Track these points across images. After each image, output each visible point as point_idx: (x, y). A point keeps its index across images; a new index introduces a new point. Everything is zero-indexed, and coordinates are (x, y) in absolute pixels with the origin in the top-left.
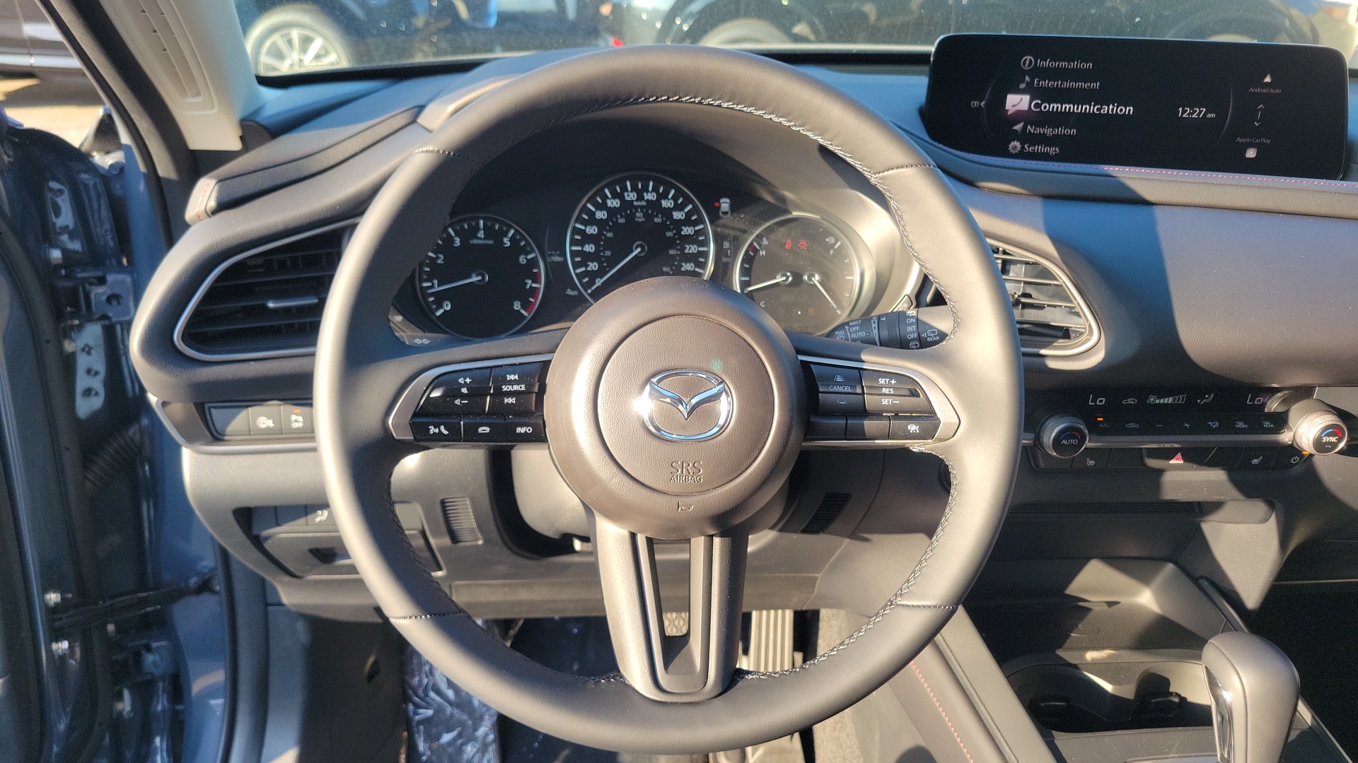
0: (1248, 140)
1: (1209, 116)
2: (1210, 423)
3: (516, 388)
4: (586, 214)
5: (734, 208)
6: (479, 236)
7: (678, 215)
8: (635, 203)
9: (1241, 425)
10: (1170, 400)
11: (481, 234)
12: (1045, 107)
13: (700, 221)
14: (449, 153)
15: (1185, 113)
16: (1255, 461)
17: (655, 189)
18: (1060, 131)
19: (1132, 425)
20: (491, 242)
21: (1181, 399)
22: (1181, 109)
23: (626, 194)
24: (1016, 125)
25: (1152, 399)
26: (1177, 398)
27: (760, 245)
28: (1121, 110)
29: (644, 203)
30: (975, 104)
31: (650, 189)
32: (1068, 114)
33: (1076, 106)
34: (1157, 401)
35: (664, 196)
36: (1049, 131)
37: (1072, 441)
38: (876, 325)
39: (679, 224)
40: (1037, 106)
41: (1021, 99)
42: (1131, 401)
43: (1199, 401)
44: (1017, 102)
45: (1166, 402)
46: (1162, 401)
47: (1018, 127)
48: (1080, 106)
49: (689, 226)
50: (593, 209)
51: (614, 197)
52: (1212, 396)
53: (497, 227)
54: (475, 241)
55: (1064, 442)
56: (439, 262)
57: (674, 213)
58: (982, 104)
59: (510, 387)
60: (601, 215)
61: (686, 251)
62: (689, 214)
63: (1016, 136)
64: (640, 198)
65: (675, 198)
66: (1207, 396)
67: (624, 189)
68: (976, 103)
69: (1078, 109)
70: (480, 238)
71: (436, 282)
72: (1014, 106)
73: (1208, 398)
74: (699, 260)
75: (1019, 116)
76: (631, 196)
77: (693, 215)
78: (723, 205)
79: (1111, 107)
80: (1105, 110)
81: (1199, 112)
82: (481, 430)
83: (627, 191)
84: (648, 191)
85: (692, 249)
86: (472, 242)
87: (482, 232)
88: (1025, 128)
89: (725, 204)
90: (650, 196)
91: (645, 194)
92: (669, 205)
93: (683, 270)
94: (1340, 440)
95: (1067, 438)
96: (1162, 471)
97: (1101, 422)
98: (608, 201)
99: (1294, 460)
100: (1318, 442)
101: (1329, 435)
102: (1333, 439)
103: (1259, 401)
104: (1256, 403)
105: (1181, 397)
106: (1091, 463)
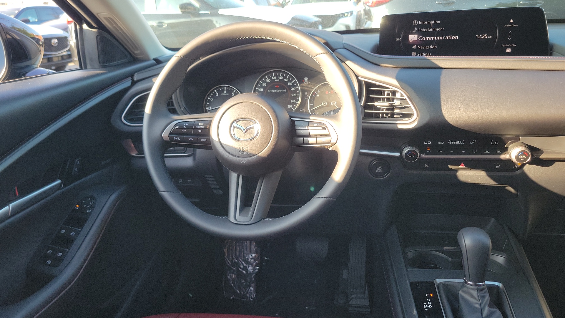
0: (507, 45)
1: (489, 37)
2: (474, 151)
3: (201, 127)
4: (259, 85)
5: (308, 80)
6: (224, 92)
7: (290, 84)
8: (276, 80)
9: (487, 152)
10: (458, 142)
11: (225, 92)
12: (424, 39)
13: (297, 85)
14: (182, 57)
15: (479, 37)
16: (497, 167)
17: (282, 75)
18: (430, 47)
19: (440, 151)
20: (228, 94)
21: (463, 142)
22: (477, 35)
23: (273, 77)
24: (413, 46)
25: (450, 142)
26: (461, 141)
27: (317, 93)
28: (453, 38)
29: (279, 80)
30: (397, 39)
31: (281, 75)
32: (434, 40)
33: (435, 37)
34: (453, 143)
35: (285, 77)
36: (426, 48)
37: (412, 156)
39: (290, 87)
40: (421, 38)
41: (414, 36)
42: (441, 143)
43: (470, 143)
44: (413, 38)
45: (456, 143)
46: (455, 143)
47: (414, 47)
48: (437, 37)
49: (294, 87)
50: (262, 83)
51: (269, 78)
52: (476, 141)
53: (230, 89)
54: (223, 94)
55: (409, 156)
56: (212, 101)
57: (288, 83)
58: (400, 39)
59: (199, 127)
60: (264, 85)
61: (292, 96)
62: (293, 83)
63: (413, 50)
64: (277, 78)
65: (289, 78)
66: (473, 141)
67: (272, 76)
68: (398, 39)
69: (436, 38)
70: (225, 93)
71: (210, 107)
72: (412, 39)
73: (474, 142)
74: (296, 99)
75: (414, 43)
76: (274, 78)
77: (295, 84)
78: (305, 80)
79: (449, 37)
80: (447, 38)
81: (485, 36)
82: (190, 139)
83: (273, 76)
84: (280, 76)
85: (294, 95)
86: (222, 94)
87: (225, 91)
88: (417, 47)
89: (306, 79)
90: (281, 78)
91: (279, 77)
92: (287, 80)
93: (291, 102)
94: (528, 157)
95: (410, 154)
96: (456, 171)
97: (429, 150)
98: (267, 80)
99: (515, 167)
100: (517, 158)
101: (522, 155)
102: (524, 157)
103: (496, 143)
104: (495, 144)
105: (462, 141)
106: (427, 166)
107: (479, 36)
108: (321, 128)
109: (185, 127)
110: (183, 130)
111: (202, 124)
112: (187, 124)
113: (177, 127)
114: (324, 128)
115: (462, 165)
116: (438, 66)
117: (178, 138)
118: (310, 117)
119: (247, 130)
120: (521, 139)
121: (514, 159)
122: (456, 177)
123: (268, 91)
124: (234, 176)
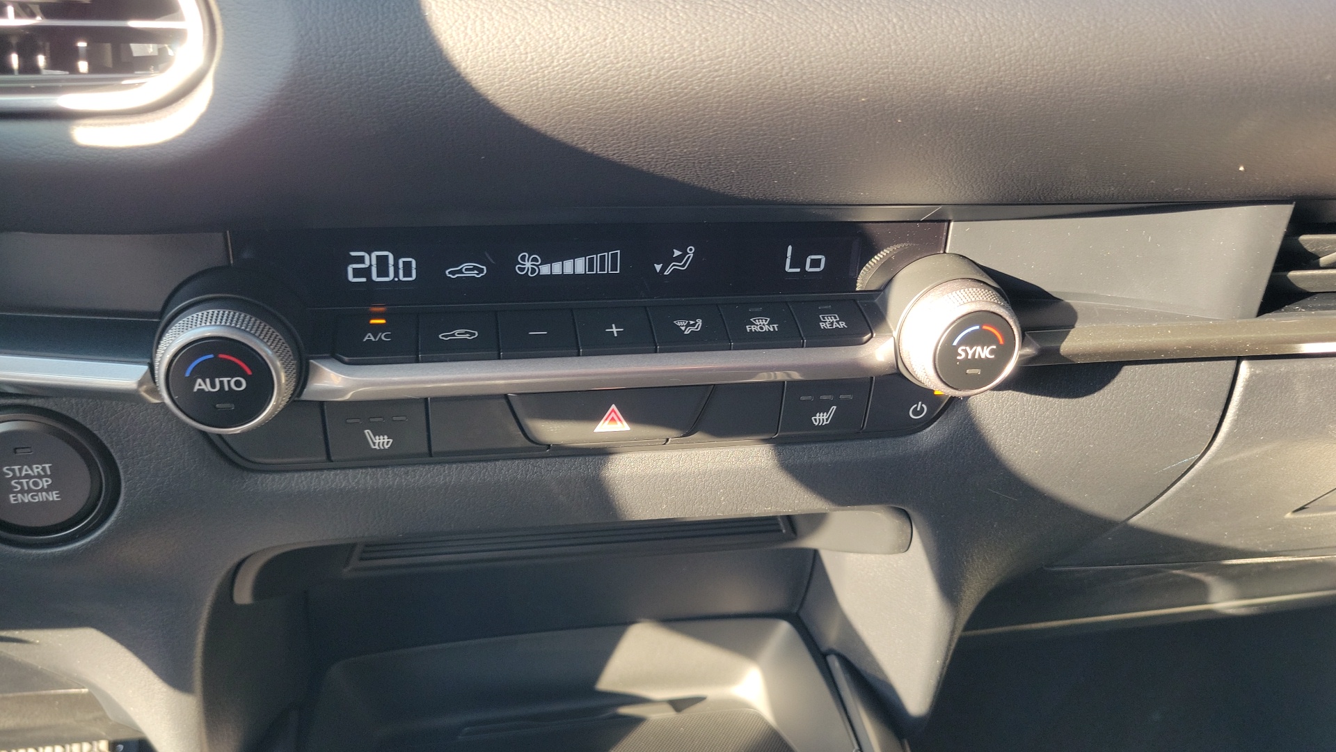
2: (681, 324)
9: (761, 325)
10: (579, 266)
16: (821, 418)
19: (459, 334)
21: (608, 262)
25: (528, 265)
26: (597, 258)
34: (545, 270)
37: (229, 383)
42: (468, 270)
45: (568, 270)
46: (557, 268)
66: (677, 253)
73: (679, 259)
94: (1003, 354)
95: (208, 371)
97: (377, 329)
99: (916, 413)
100: (946, 361)
101: (971, 341)
102: (985, 352)
103: (816, 263)
104: (808, 268)
105: (608, 256)
106: (381, 442)
120: (958, 235)
121: (923, 370)
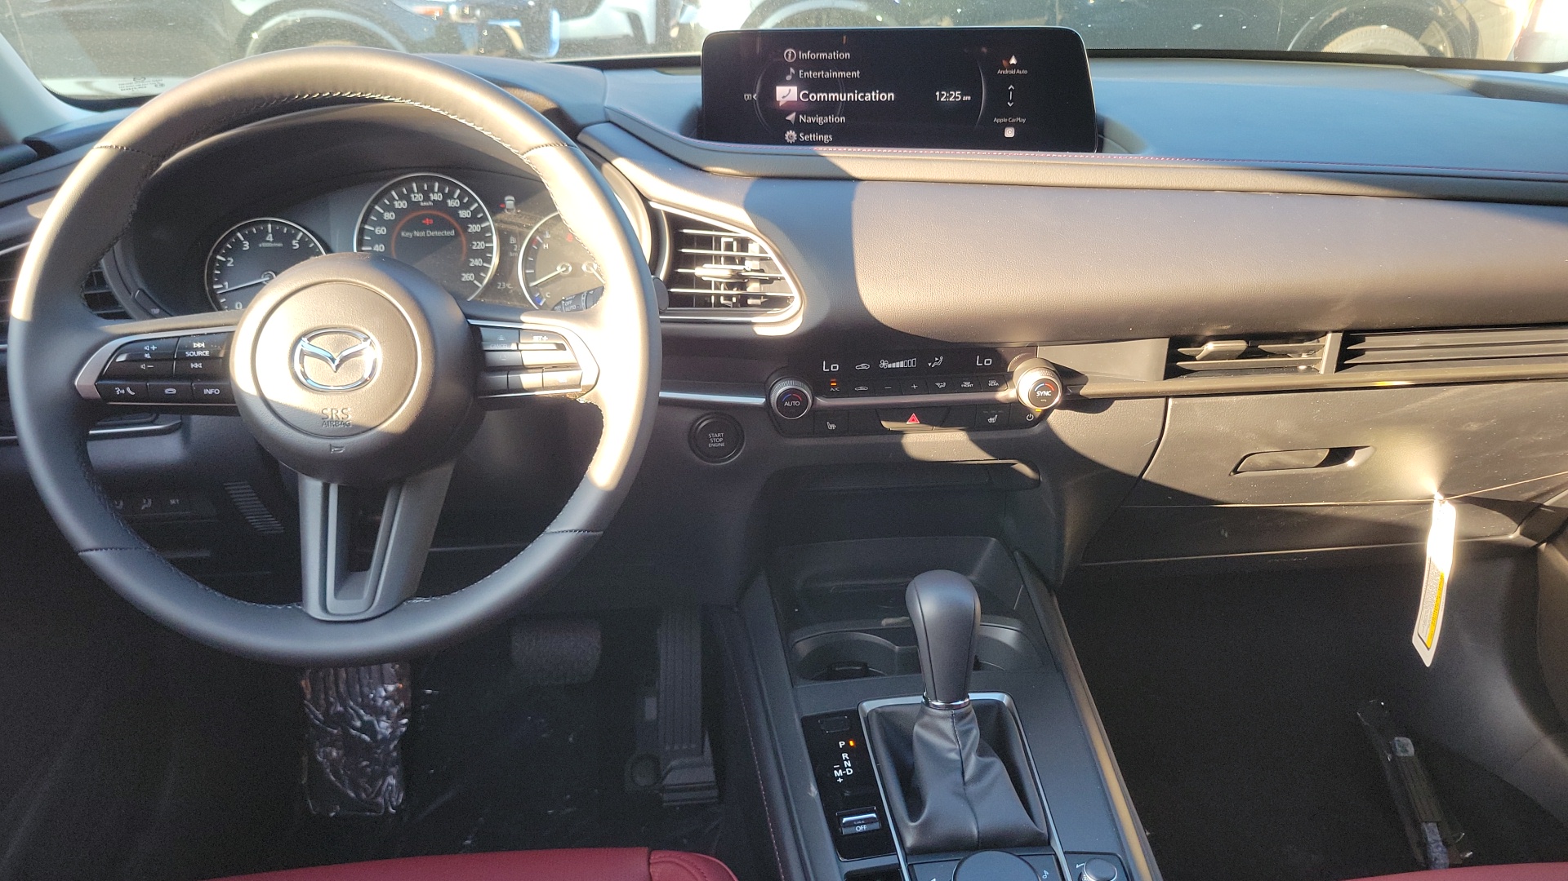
0: (1005, 120)
1: (965, 98)
2: (938, 384)
3: (200, 353)
4: (374, 216)
5: (517, 203)
6: (268, 239)
7: (464, 214)
8: (422, 204)
9: (967, 384)
10: (901, 364)
11: (270, 238)
12: (813, 97)
13: (484, 219)
14: (122, 148)
15: (943, 97)
16: (992, 420)
17: (441, 190)
18: (830, 119)
19: (861, 388)
20: (280, 245)
21: (912, 363)
22: (938, 93)
23: (412, 196)
24: (788, 115)
25: (884, 364)
26: (908, 361)
27: (542, 239)
28: (883, 97)
29: (431, 204)
30: (747, 97)
31: (436, 190)
32: (836, 103)
33: (841, 95)
34: (890, 366)
35: (450, 196)
36: (820, 120)
37: (795, 403)
38: (584, 298)
39: (465, 223)
40: (805, 96)
41: (790, 90)
42: (863, 366)
43: (930, 364)
44: (786, 93)
45: (898, 366)
46: (894, 365)
47: (791, 117)
48: (845, 95)
49: (476, 224)
50: (382, 211)
51: (401, 198)
52: (942, 358)
53: (285, 230)
54: (264, 245)
55: (787, 404)
56: (229, 265)
57: (460, 212)
58: (754, 97)
59: (194, 353)
60: (389, 216)
61: (474, 248)
62: (474, 213)
63: (789, 126)
64: (427, 198)
65: (460, 198)
66: (937, 359)
67: (411, 191)
68: (748, 95)
69: (843, 97)
70: (268, 241)
71: (226, 284)
72: (784, 97)
73: (937, 361)
74: (485, 255)
75: (790, 107)
76: (417, 197)
77: (479, 213)
78: (508, 202)
79: (873, 94)
80: (868, 97)
81: (956, 96)
82: (167, 391)
83: (414, 193)
84: (433, 192)
85: (479, 245)
86: (260, 245)
87: (271, 235)
88: (797, 118)
89: (510, 201)
90: (437, 197)
91: (431, 195)
92: (455, 205)
93: (471, 265)
94: (1054, 394)
95: (790, 399)
96: (901, 433)
97: (833, 387)
98: (395, 203)
99: (1029, 418)
100: (1033, 396)
101: (1041, 389)
102: (1047, 393)
103: (988, 362)
104: (985, 364)
105: (912, 361)
106: (832, 427)
107: (941, 95)
108: (554, 347)
109: (147, 356)
110: (143, 366)
111: (203, 345)
112: (154, 348)
113: (122, 358)
114: (561, 347)
115: (913, 420)
116: (847, 173)
117: (128, 389)
118: (523, 318)
119: (342, 361)
120: (1042, 352)
121: (1026, 401)
122: (900, 448)
123: (403, 234)
124: (311, 490)
